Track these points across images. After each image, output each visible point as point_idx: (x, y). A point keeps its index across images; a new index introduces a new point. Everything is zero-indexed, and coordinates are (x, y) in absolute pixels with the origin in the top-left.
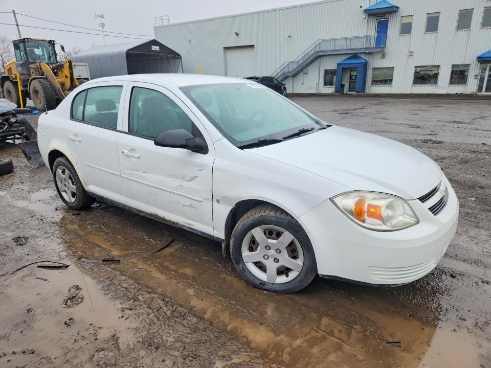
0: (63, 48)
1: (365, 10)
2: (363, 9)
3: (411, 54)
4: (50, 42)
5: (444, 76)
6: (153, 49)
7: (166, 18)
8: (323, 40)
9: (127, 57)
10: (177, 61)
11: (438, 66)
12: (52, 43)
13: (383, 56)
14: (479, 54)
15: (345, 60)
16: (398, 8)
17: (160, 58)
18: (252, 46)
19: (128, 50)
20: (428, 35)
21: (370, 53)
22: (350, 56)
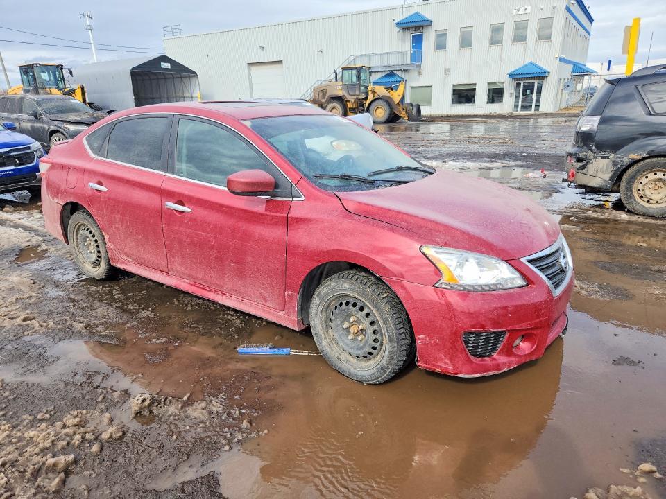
0: (71, 73)
1: (397, 24)
2: (396, 22)
3: (447, 71)
4: (58, 66)
5: (481, 95)
6: (162, 67)
7: (178, 27)
8: (357, 56)
9: (132, 75)
10: (193, 80)
11: (475, 84)
12: (60, 68)
13: (420, 73)
14: (510, 72)
15: (380, 78)
16: (431, 22)
17: (171, 76)
18: (280, 62)
19: (133, 69)
20: (463, 50)
21: (406, 71)
22: (387, 73)
